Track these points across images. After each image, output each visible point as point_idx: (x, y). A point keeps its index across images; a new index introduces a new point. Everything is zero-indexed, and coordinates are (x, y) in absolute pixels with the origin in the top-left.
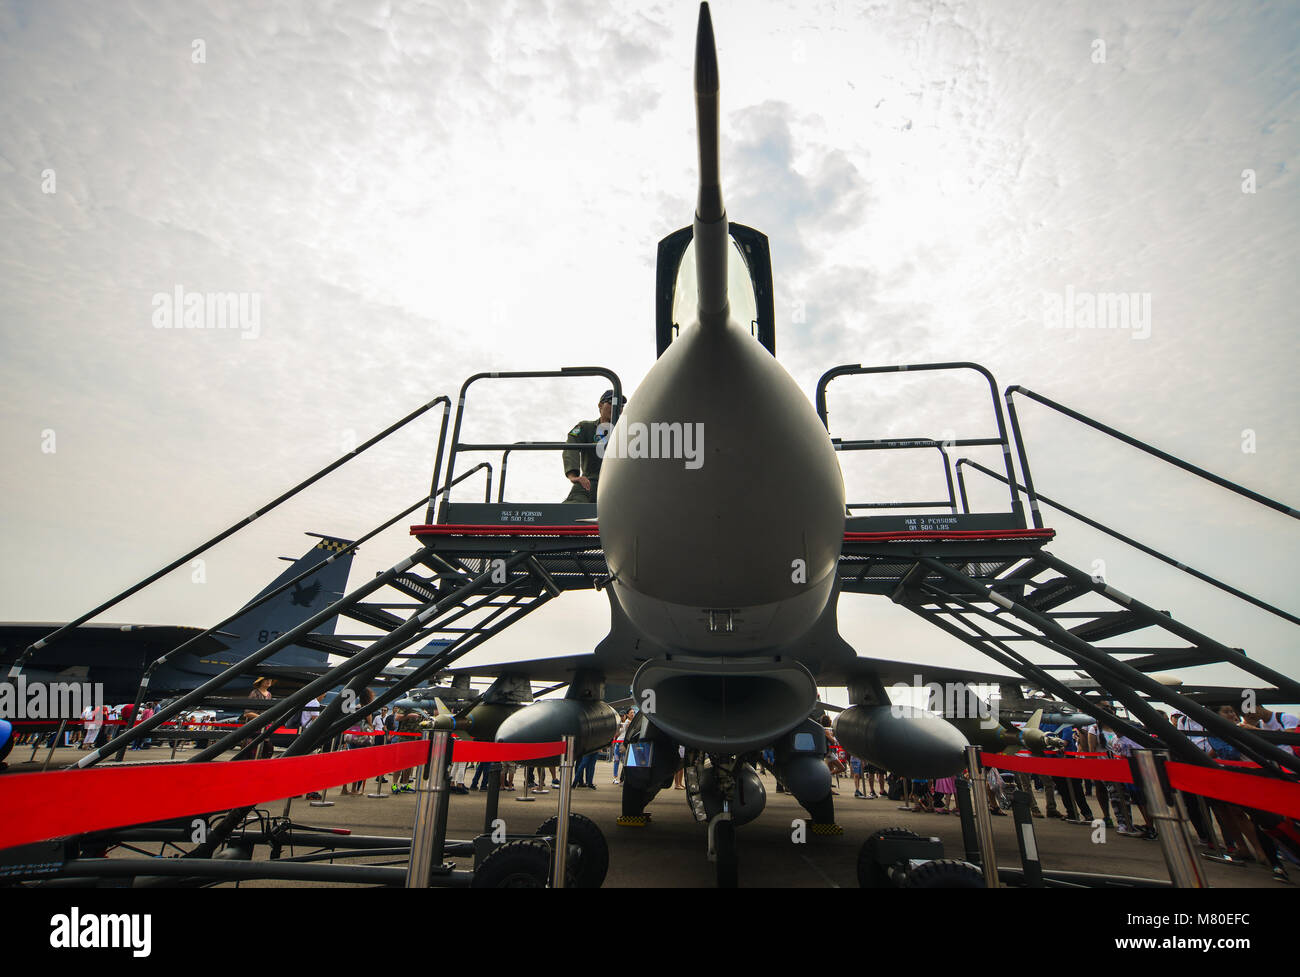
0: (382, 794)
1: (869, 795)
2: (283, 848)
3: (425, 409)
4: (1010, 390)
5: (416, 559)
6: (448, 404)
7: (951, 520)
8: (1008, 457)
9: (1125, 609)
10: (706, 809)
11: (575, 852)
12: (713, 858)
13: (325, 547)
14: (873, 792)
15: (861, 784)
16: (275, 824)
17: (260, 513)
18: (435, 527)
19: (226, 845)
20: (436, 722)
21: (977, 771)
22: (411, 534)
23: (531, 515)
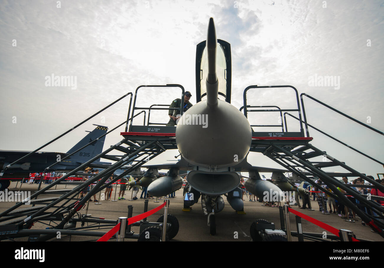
0: (115, 200)
1: (253, 201)
2: (85, 223)
3: (125, 96)
4: (302, 95)
5: (122, 142)
6: (132, 95)
7: (282, 134)
8: (300, 115)
9: (332, 161)
10: (207, 211)
11: (169, 226)
12: (209, 225)
13: (99, 128)
14: (255, 200)
15: (251, 196)
16: (82, 216)
17: (75, 127)
18: (128, 133)
19: (68, 222)
20: (130, 183)
21: (287, 212)
22: (121, 135)
23: (157, 130)
